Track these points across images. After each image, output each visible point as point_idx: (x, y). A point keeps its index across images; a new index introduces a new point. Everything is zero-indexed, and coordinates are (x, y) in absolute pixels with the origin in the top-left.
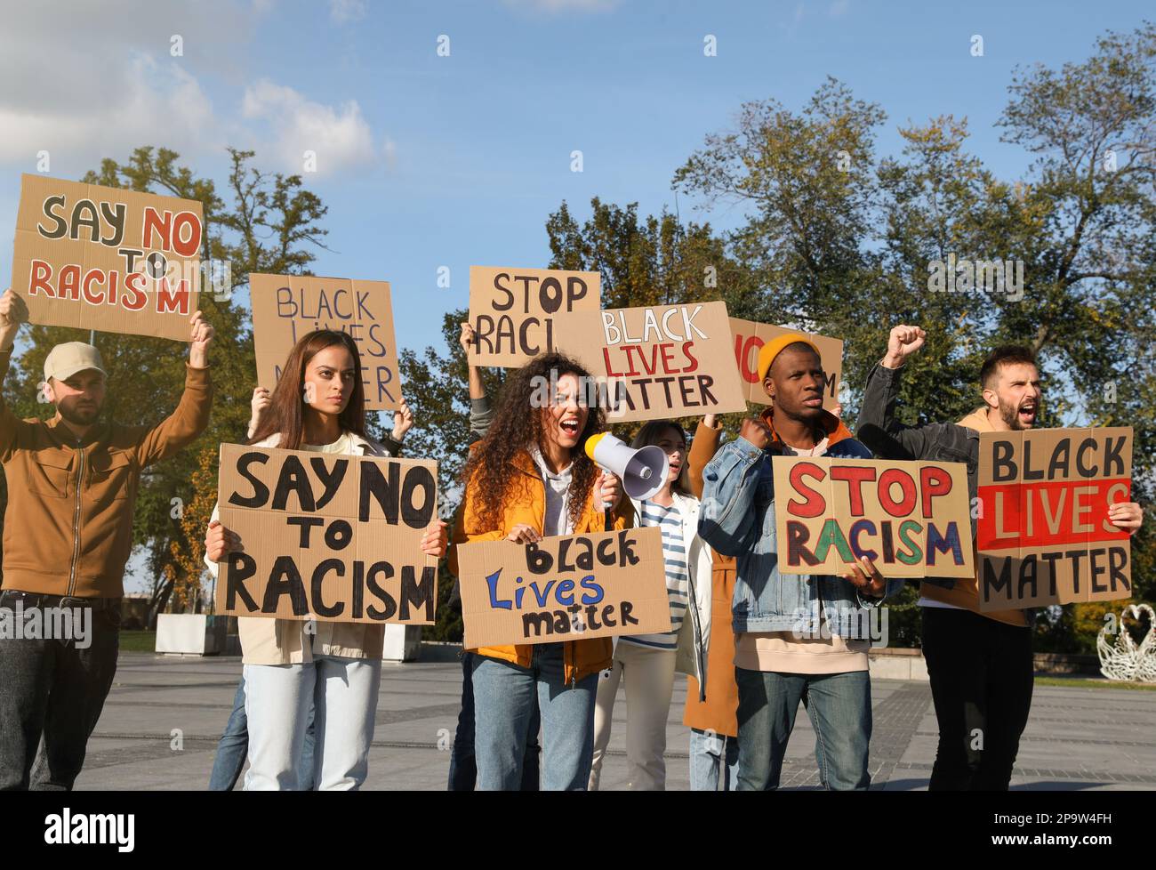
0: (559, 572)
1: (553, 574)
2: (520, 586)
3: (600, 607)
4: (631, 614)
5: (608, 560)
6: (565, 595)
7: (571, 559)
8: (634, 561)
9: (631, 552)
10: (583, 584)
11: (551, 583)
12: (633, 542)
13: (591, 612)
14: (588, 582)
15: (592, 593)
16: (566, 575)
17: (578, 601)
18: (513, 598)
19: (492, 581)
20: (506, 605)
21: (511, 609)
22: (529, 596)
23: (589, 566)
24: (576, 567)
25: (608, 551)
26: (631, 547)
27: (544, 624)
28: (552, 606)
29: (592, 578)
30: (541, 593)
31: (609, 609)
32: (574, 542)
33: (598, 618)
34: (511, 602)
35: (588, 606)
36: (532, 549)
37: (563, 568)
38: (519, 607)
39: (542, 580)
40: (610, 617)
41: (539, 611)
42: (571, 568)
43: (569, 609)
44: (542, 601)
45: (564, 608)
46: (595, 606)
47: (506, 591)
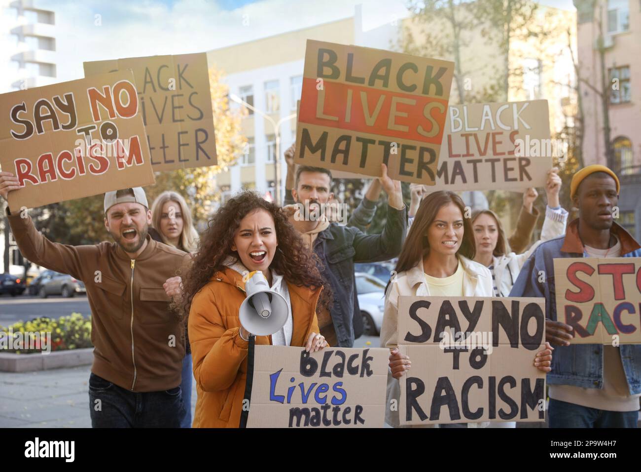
0: (320, 377)
1: (316, 378)
2: (292, 385)
3: (343, 407)
4: (361, 416)
5: (353, 371)
6: (321, 395)
7: (329, 368)
8: (369, 373)
9: (368, 366)
10: (335, 389)
11: (314, 385)
12: (371, 358)
13: (336, 410)
14: (338, 387)
15: (339, 396)
16: (325, 380)
17: (329, 401)
18: (286, 394)
19: (274, 378)
20: (280, 399)
21: (283, 403)
22: (297, 393)
23: (339, 374)
24: (332, 374)
25: (354, 365)
26: (369, 362)
27: (303, 417)
28: (312, 404)
29: (340, 384)
30: (306, 393)
31: (348, 411)
32: (334, 354)
33: (340, 415)
34: (284, 397)
35: (335, 406)
36: (305, 355)
37: (324, 374)
38: (289, 402)
39: (308, 381)
40: (348, 417)
41: (302, 406)
42: (329, 375)
43: (322, 407)
44: (305, 399)
45: (319, 406)
46: (340, 406)
47: (281, 389)
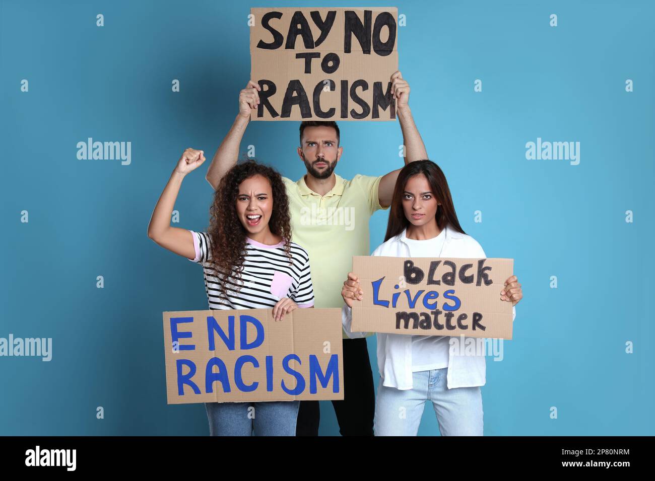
0: (427, 284)
1: (423, 285)
2: (397, 291)
3: (457, 314)
4: (480, 322)
5: (467, 280)
6: (430, 302)
7: (438, 276)
8: (488, 283)
9: (486, 276)
10: (446, 295)
11: (420, 292)
12: (489, 268)
13: (449, 317)
14: (449, 294)
15: (452, 303)
16: (433, 288)
17: (440, 307)
18: (390, 299)
19: (376, 285)
20: (385, 304)
21: (388, 307)
22: (403, 299)
23: (451, 282)
24: (442, 283)
25: (468, 273)
26: (486, 272)
27: (411, 321)
28: (420, 308)
29: (453, 292)
30: (412, 299)
31: (463, 317)
32: (442, 264)
33: (454, 322)
34: (389, 302)
35: (447, 312)
36: (409, 265)
37: (431, 282)
38: (394, 306)
39: (414, 289)
40: (464, 322)
41: (409, 311)
42: (438, 283)
43: (432, 313)
44: (412, 304)
45: (429, 311)
46: (453, 312)
47: (385, 294)
